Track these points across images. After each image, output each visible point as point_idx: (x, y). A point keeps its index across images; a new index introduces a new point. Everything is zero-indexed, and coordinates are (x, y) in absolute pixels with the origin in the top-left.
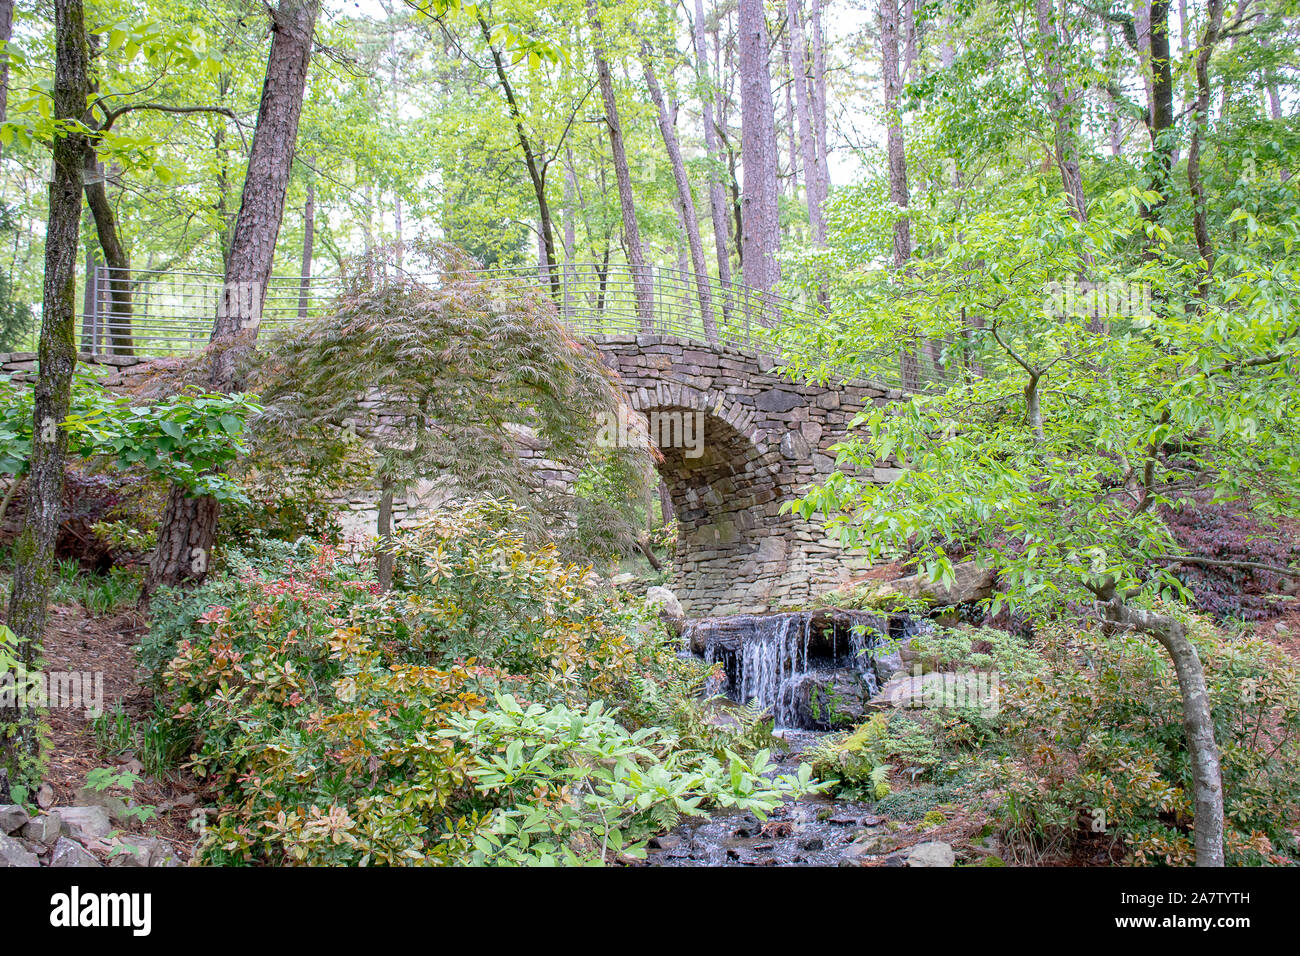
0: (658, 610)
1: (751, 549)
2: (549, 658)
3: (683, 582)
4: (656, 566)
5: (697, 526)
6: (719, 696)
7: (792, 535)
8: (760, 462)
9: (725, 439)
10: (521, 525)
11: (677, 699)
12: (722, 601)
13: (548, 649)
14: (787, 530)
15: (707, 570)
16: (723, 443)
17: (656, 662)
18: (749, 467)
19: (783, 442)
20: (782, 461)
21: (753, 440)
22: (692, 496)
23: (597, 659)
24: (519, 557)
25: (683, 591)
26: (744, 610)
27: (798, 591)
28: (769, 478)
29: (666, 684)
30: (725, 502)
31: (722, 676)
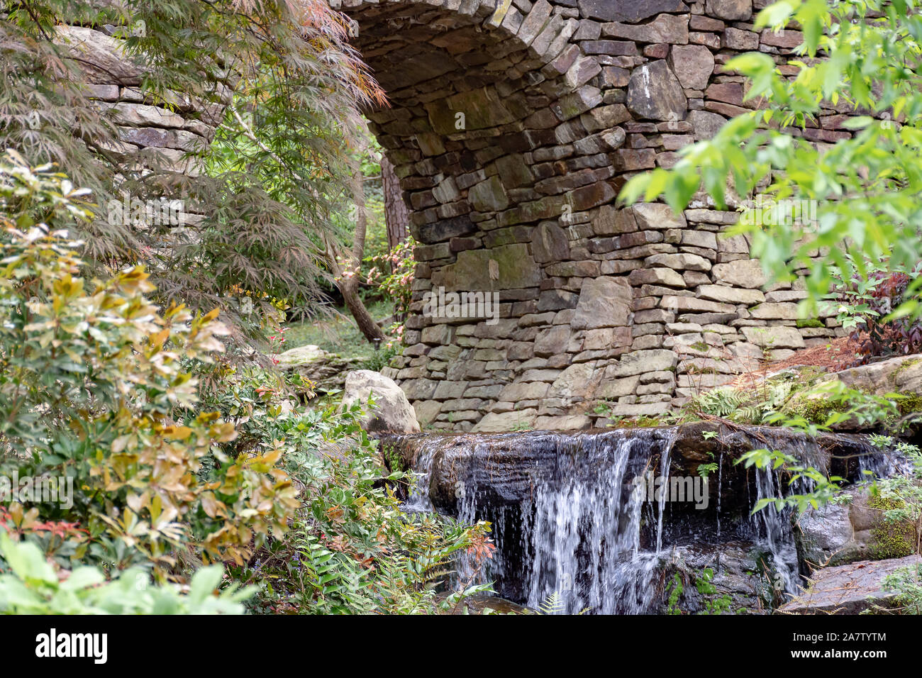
0: (366, 417)
1: (561, 300)
2: (122, 493)
3: (422, 365)
4: (370, 334)
5: (454, 253)
6: (481, 588)
7: (647, 275)
8: (586, 124)
9: (516, 74)
10: (79, 227)
11: (395, 592)
12: (500, 405)
13: (121, 473)
14: (634, 265)
15: (472, 342)
16: (512, 83)
17: (356, 518)
18: (563, 133)
19: (633, 84)
20: (631, 123)
21: (573, 77)
22: (445, 191)
23: (220, 497)
24: (68, 288)
25: (422, 384)
26: (544, 423)
27: (652, 387)
28: (603, 156)
29: (374, 562)
30: (513, 205)
31: (488, 551)
